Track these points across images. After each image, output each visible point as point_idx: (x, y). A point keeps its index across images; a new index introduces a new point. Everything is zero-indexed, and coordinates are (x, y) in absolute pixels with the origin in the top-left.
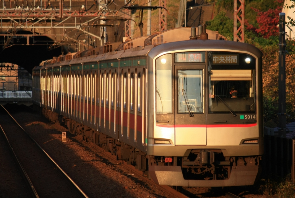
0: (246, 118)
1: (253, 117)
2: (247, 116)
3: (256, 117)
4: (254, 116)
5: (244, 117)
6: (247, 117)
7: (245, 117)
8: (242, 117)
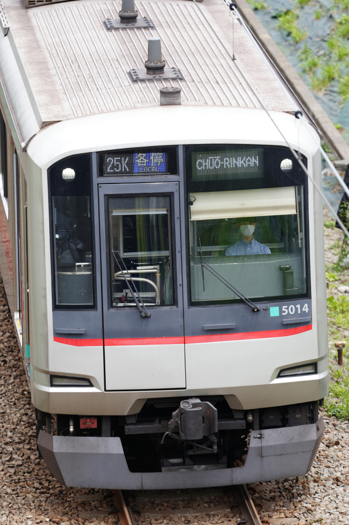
0: (284, 312)
1: (304, 310)
2: (288, 309)
3: (310, 307)
4: (306, 305)
5: (281, 311)
6: (286, 310)
7: (283, 310)
8: (274, 311)
